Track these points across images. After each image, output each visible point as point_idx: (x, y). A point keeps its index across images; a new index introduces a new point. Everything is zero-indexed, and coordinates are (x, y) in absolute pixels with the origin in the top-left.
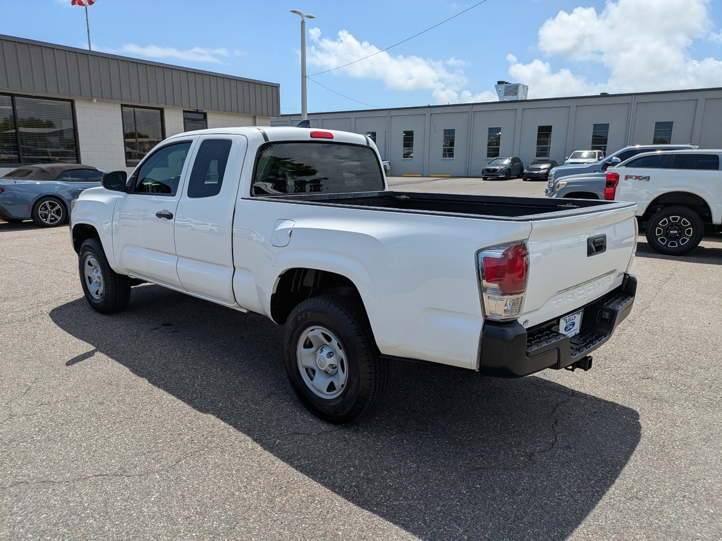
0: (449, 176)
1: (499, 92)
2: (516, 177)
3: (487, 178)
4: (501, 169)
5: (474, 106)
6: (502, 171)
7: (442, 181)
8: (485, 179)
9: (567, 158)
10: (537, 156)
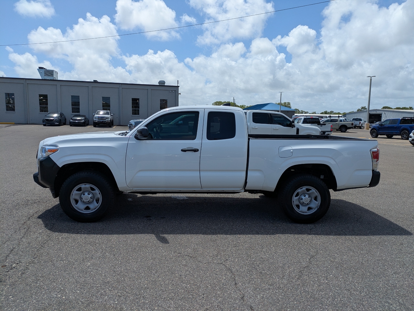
0: (14, 123)
1: (40, 73)
2: (63, 124)
3: (46, 124)
4: (56, 119)
5: (26, 80)
6: (56, 121)
7: (13, 126)
8: (45, 125)
9: (94, 114)
10: (73, 112)
